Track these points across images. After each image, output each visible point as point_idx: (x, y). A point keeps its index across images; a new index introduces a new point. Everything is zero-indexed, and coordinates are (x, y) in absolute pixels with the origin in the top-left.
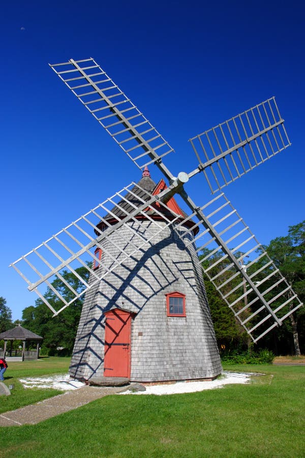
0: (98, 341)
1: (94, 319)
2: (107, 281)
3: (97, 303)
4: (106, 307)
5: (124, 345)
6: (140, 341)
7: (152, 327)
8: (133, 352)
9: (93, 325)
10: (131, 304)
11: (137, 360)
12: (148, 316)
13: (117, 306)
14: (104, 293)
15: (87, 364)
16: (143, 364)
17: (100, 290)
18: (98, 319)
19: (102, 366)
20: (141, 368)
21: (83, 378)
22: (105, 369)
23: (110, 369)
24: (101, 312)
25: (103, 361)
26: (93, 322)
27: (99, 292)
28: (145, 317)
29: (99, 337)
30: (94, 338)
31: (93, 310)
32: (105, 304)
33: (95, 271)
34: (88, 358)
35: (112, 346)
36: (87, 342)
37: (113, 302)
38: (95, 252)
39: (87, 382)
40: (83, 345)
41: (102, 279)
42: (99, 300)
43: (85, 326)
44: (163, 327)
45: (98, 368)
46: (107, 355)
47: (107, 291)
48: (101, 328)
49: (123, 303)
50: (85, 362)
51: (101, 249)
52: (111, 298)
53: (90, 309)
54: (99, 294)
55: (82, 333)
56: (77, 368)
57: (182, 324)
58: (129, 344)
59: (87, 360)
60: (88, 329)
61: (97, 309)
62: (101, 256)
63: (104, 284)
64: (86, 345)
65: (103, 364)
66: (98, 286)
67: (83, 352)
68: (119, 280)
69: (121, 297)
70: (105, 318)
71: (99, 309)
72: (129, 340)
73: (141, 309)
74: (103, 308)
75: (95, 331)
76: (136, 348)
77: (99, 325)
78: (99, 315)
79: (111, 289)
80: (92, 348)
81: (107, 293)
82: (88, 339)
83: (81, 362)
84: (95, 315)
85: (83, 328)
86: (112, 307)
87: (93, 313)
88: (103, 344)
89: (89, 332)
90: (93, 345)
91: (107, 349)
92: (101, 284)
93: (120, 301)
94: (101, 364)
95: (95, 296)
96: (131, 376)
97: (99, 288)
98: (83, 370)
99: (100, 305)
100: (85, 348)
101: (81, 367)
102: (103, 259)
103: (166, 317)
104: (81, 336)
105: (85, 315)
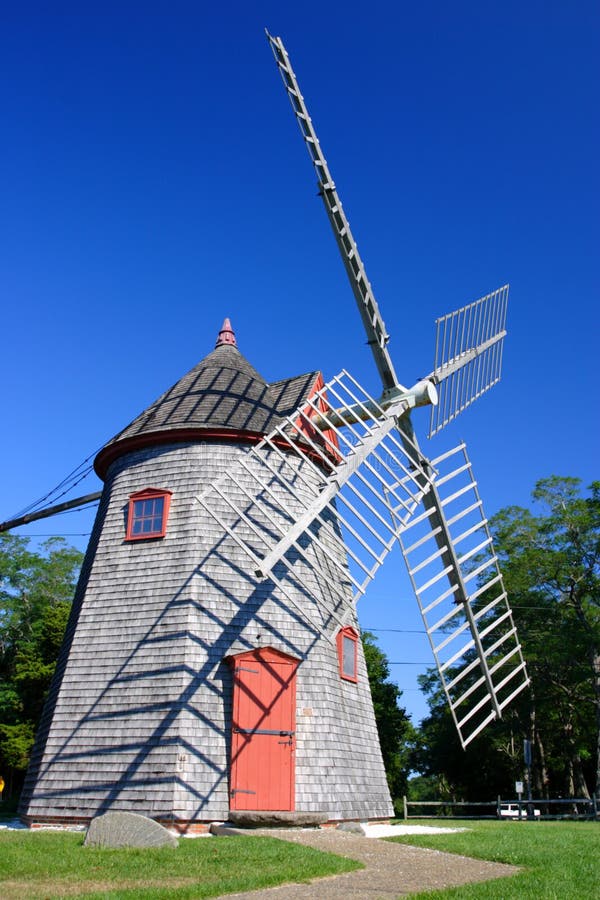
0: (201, 724)
1: (182, 668)
3: (189, 628)
4: (218, 641)
5: (282, 735)
6: (307, 728)
7: (328, 697)
8: (298, 753)
9: (186, 683)
10: (280, 642)
11: (307, 770)
12: (320, 673)
13: (245, 642)
14: (205, 605)
15: (180, 781)
16: (320, 780)
17: (194, 598)
18: (198, 668)
19: (223, 786)
20: (316, 789)
21: (173, 816)
22: (231, 793)
23: (247, 792)
24: (205, 652)
25: (223, 774)
26: (179, 675)
27: (190, 601)
28: (313, 673)
29: (206, 715)
30: (192, 716)
31: (168, 644)
32: (213, 634)
33: (138, 546)
34: (178, 766)
35: (254, 737)
36: (157, 725)
37: (233, 631)
38: (131, 497)
39: (182, 826)
40: (128, 733)
41: (197, 571)
42: (193, 622)
43: (121, 685)
44: (338, 700)
45: (212, 791)
46: (239, 758)
47: (214, 601)
48: (208, 691)
49: (258, 637)
50: (162, 776)
51: (171, 494)
52: (227, 622)
53: (144, 641)
54: (191, 605)
55: (103, 701)
56: (105, 795)
57: (354, 697)
58: (294, 734)
59: (178, 770)
60: (147, 692)
61: (189, 642)
62: (171, 512)
63: (204, 583)
64: (152, 732)
65: (225, 779)
66: (184, 587)
67: (137, 751)
68: (243, 580)
69: (252, 623)
70: (216, 668)
71: (195, 644)
72: (293, 724)
73: (305, 656)
74: (209, 644)
75: (194, 699)
76: (300, 744)
77: (203, 685)
78: (197, 658)
79: (223, 598)
80: (188, 741)
81: (213, 605)
82: (163, 717)
83: (137, 777)
84: (186, 659)
85: (107, 689)
86: (232, 642)
87: (174, 652)
88: (217, 730)
89: (162, 700)
90: (190, 733)
91: (240, 744)
92: (193, 582)
93: (251, 630)
94: (221, 778)
95: (167, 609)
96: (297, 807)
97: (186, 590)
98: (160, 797)
99: (198, 634)
100: (145, 740)
101: (137, 788)
102: (183, 522)
103: (339, 679)
104: (97, 709)
105: (104, 655)
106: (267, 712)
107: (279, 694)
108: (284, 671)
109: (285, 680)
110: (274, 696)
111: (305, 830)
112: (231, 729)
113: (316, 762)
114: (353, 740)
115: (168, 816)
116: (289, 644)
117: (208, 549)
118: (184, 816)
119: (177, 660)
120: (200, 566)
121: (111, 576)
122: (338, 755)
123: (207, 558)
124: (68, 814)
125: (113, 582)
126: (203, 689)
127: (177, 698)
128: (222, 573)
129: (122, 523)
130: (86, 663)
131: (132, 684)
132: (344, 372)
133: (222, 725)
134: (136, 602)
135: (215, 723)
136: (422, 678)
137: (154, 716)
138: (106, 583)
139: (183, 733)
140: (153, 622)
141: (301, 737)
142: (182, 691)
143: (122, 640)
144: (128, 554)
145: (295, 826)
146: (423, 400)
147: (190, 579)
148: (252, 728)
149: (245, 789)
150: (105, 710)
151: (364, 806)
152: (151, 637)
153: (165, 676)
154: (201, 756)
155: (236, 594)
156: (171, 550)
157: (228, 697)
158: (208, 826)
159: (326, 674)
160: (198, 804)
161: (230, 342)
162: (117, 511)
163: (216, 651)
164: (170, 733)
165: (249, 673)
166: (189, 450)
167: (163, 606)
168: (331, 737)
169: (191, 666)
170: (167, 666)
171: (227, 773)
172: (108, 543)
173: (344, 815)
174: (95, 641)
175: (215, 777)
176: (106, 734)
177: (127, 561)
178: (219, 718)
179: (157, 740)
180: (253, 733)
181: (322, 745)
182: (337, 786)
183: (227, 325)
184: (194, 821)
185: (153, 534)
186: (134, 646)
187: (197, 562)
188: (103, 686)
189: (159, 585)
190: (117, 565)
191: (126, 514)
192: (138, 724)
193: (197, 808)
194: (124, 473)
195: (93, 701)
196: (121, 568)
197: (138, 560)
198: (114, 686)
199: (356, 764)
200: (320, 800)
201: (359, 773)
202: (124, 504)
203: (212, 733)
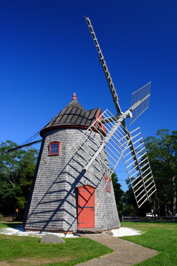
0: (70, 205)
1: (64, 190)
2: (72, 165)
3: (66, 179)
4: (74, 183)
5: (91, 208)
6: (98, 206)
7: (103, 197)
8: (95, 212)
9: (66, 194)
10: (90, 183)
11: (98, 217)
12: (101, 191)
13: (81, 183)
14: (70, 173)
15: (64, 221)
16: (101, 219)
17: (67, 171)
18: (69, 190)
19: (76, 222)
20: (100, 222)
21: (63, 230)
22: (78, 223)
23: (82, 223)
24: (70, 186)
25: (76, 218)
26: (64, 192)
27: (66, 172)
28: (99, 191)
29: (71, 203)
30: (67, 203)
31: (60, 184)
32: (73, 181)
33: (52, 157)
34: (64, 217)
35: (84, 209)
36: (58, 205)
37: (78, 180)
38: (50, 143)
39: (65, 232)
40: (51, 207)
41: (68, 164)
42: (67, 178)
43: (48, 195)
44: (106, 198)
45: (73, 223)
46: (80, 214)
47: (72, 172)
48: (71, 196)
49: (84, 182)
50: (60, 219)
51: (61, 143)
52: (76, 178)
53: (54, 183)
54: (67, 173)
55: (44, 199)
56: (45, 224)
57: (110, 196)
58: (94, 207)
59: (64, 218)
60: (55, 197)
61: (66, 183)
62: (61, 147)
63: (70, 167)
64: (57, 207)
65: (76, 220)
66: (65, 168)
67: (53, 212)
68: (80, 166)
69: (83, 178)
70: (73, 190)
71: (68, 184)
72: (94, 205)
73: (97, 186)
74: (71, 184)
75: (68, 199)
76: (96, 210)
77: (70, 195)
78: (68, 188)
79: (75, 171)
80: (66, 210)
81: (72, 173)
82: (60, 203)
83: (53, 219)
84: (66, 188)
85: (45, 196)
86: (77, 183)
87: (62, 186)
88: (74, 207)
89: (59, 199)
90: (67, 208)
91: (80, 211)
92: (67, 167)
93: (82, 180)
94: (75, 220)
95: (60, 174)
96: (95, 227)
97: (65, 169)
98: (59, 225)
99: (68, 181)
100: (55, 209)
101: (53, 222)
102: (64, 150)
103: (106, 192)
104: (42, 201)
105: (44, 186)
106: (87, 202)
107: (90, 197)
108: (91, 191)
109: (92, 193)
110: (89, 198)
111: (98, 234)
112: (77, 207)
113: (100, 215)
114: (110, 208)
115: (62, 230)
116: (93, 183)
117: (71, 158)
118: (66, 230)
119: (63, 188)
120: (69, 163)
121: (45, 165)
122: (106, 212)
123: (70, 160)
124: (36, 228)
125: (46, 167)
126: (70, 196)
127: (63, 198)
128: (75, 164)
129: (47, 150)
130: (39, 188)
131: (51, 194)
132: (107, 110)
133: (75, 205)
134: (52, 172)
135: (74, 205)
136: (126, 180)
137: (57, 203)
138: (44, 167)
139: (65, 208)
140: (56, 178)
141: (96, 208)
142: (64, 196)
143: (48, 182)
144: (49, 159)
145: (95, 233)
146: (128, 116)
147: (66, 166)
148: (83, 206)
149: (82, 222)
150: (44, 201)
151: (113, 225)
152: (56, 182)
153: (60, 192)
154: (70, 214)
155: (79, 170)
156: (61, 158)
157: (77, 198)
158: (72, 232)
159: (103, 191)
160: (69, 226)
161: (75, 99)
162: (46, 147)
163: (73, 185)
164: (62, 208)
165: (82, 192)
166: (65, 130)
167: (59, 173)
168: (104, 208)
169: (67, 190)
170: (60, 190)
171: (77, 218)
172: (44, 156)
173: (108, 228)
174: (41, 183)
175: (74, 219)
176: (45, 207)
177: (49, 161)
178: (74, 203)
179: (58, 210)
180: (84, 207)
181: (102, 210)
182: (106, 221)
183: (75, 94)
184: (68, 231)
185: (56, 154)
186: (52, 184)
187: (68, 161)
188: (44, 195)
189: (58, 168)
190: (46, 162)
191: (49, 148)
192: (53, 205)
193: (69, 228)
194: (48, 137)
195: (41, 199)
196: (47, 163)
197: (52, 161)
198: (47, 195)
199: (111, 214)
200: (101, 225)
201: (112, 216)
202: (48, 145)
203: (73, 208)
